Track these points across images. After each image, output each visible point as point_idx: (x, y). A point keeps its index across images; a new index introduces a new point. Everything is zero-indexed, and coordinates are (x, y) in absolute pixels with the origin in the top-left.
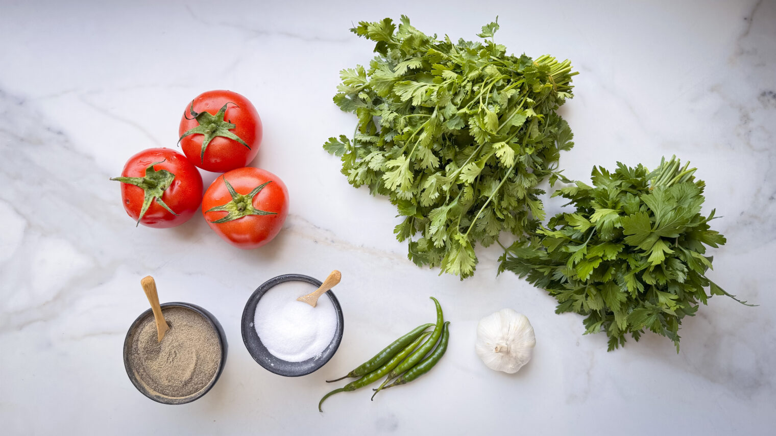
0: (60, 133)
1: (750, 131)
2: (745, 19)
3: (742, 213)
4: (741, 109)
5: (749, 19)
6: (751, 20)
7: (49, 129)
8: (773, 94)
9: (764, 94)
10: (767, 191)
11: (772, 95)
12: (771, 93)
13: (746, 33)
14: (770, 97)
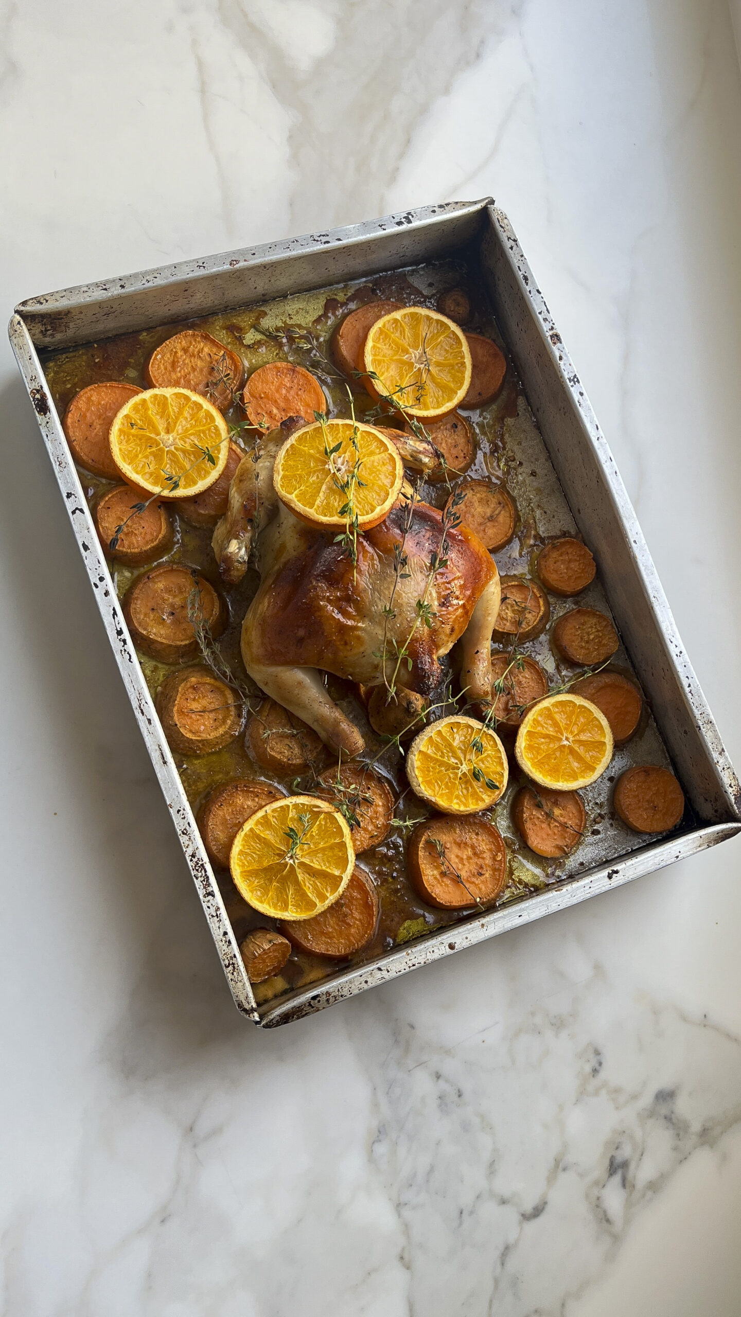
0: (478, 56)
1: (539, 1033)
2: (705, 1016)
3: (412, 1027)
4: (571, 1015)
5: (705, 1022)
6: (705, 1026)
7: (482, 42)
8: (598, 1068)
9: (597, 1053)
10: (450, 1067)
11: (597, 1065)
12: (600, 1064)
13: (684, 1019)
14: (594, 1063)
